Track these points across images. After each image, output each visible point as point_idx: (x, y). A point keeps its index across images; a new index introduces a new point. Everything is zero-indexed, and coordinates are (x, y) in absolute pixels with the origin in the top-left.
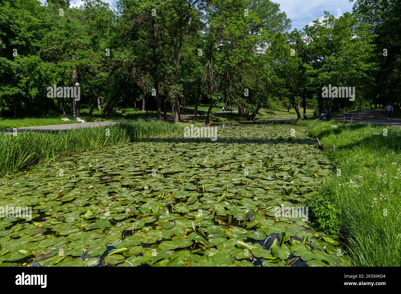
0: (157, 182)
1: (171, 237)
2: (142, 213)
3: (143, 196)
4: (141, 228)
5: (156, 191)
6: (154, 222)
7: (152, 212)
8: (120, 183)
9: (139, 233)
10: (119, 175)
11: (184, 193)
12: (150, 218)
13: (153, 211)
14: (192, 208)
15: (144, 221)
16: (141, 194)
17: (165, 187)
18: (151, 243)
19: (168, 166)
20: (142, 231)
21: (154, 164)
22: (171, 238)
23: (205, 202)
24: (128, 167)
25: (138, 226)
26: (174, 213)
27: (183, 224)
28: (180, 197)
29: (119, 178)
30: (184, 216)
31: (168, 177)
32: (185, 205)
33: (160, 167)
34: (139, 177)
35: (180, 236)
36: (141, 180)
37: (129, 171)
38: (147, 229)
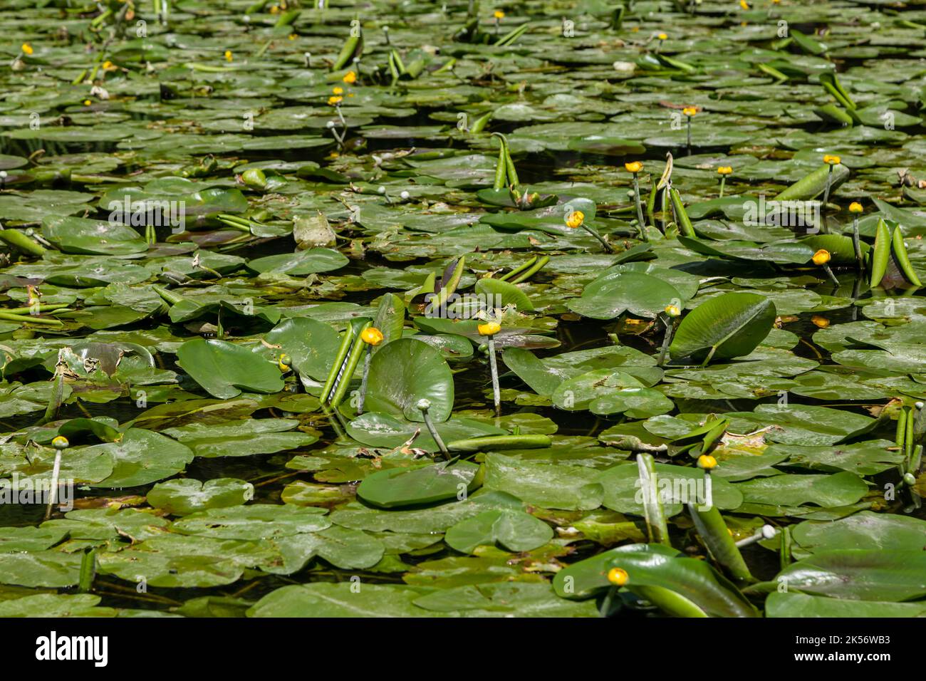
0: (441, 207)
1: (405, 558)
2: (201, 392)
3: (259, 285)
4: (144, 481)
5: (401, 265)
6: (288, 454)
7: (301, 389)
8: (90, 197)
9: (113, 513)
10: (111, 148)
11: (671, 286)
12: (261, 426)
13: (307, 383)
14: (706, 385)
15: (190, 444)
16: (255, 274)
17: (497, 238)
18: (193, 584)
19: (601, 107)
20: (144, 505)
21: (471, 91)
22: (399, 567)
23: (861, 355)
24: (207, 103)
25: (122, 468)
26: (509, 408)
27: (559, 486)
28: (614, 311)
29: (93, 169)
30: (596, 435)
31: (566, 178)
32: (645, 362)
33: (518, 109)
34: (286, 166)
35: (488, 561)
36: (296, 186)
37: (213, 125)
38: (195, 493)
